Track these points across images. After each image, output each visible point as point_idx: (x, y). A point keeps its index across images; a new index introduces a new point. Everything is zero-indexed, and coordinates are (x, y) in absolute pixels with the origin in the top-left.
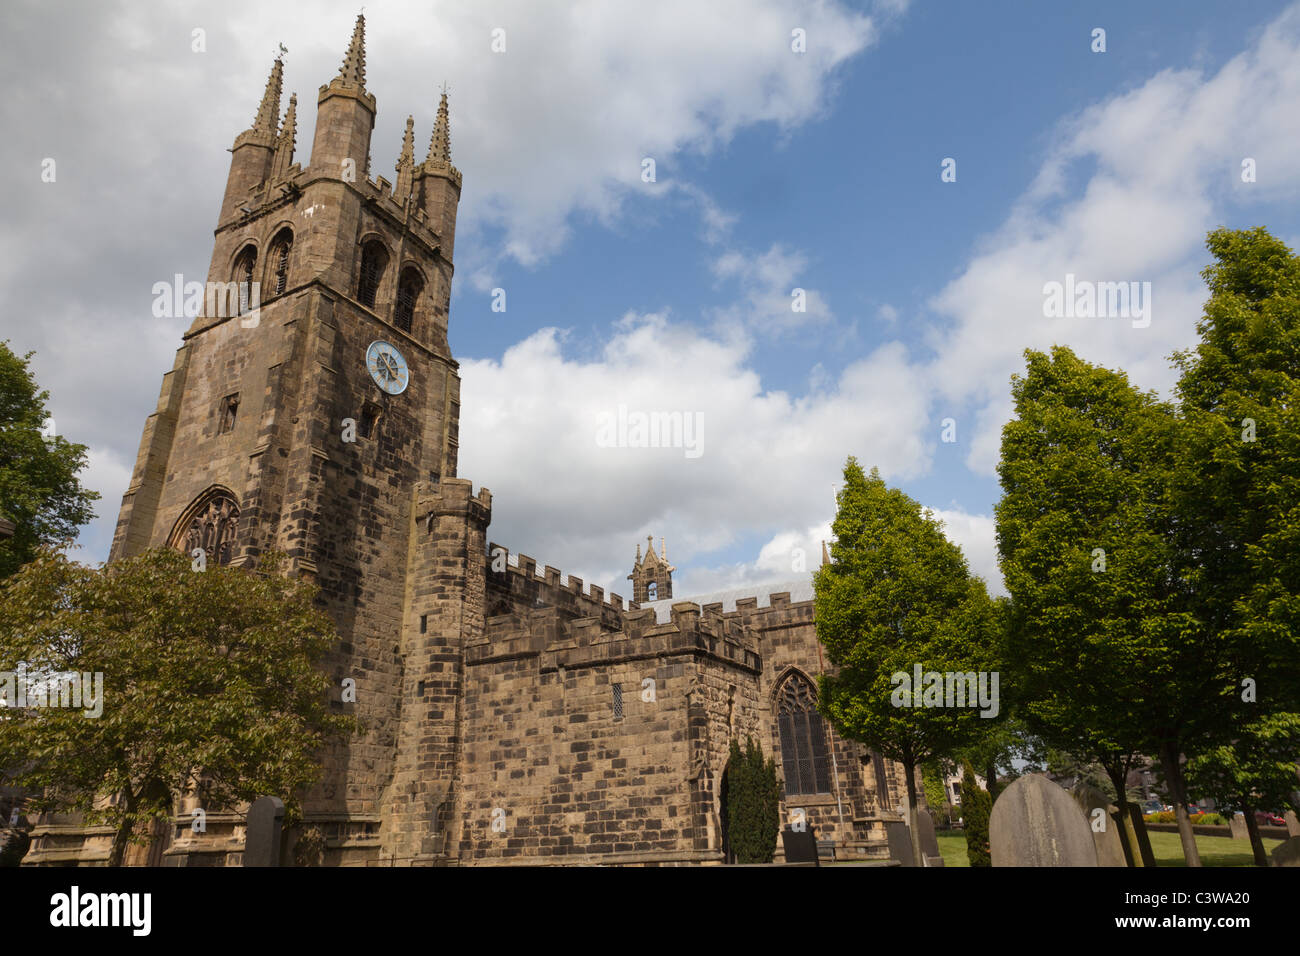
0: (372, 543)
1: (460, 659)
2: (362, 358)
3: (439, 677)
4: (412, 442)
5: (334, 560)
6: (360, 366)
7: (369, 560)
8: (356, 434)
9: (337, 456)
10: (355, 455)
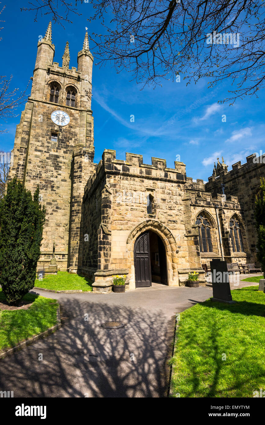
0: (58, 172)
1: (80, 202)
2: (49, 117)
4: (73, 139)
6: (49, 120)
7: (57, 177)
8: (48, 140)
9: (41, 148)
10: (48, 147)
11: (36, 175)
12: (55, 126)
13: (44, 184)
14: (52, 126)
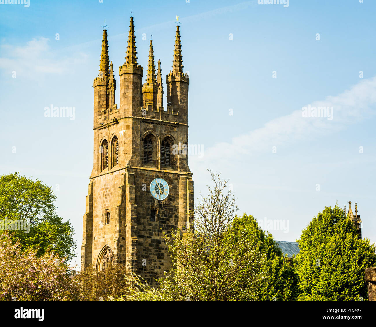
0: (160, 261)
2: (148, 190)
5: (147, 271)
6: (148, 194)
7: (160, 268)
8: (150, 222)
9: (143, 233)
10: (150, 230)
11: (141, 268)
12: (154, 201)
13: (149, 278)
14: (151, 201)
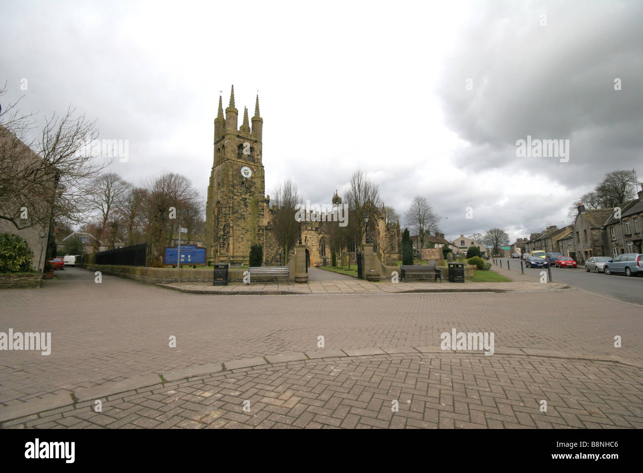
1: (263, 229)
2: (240, 172)
3: (259, 233)
4: (254, 186)
8: (241, 188)
14: (242, 178)
